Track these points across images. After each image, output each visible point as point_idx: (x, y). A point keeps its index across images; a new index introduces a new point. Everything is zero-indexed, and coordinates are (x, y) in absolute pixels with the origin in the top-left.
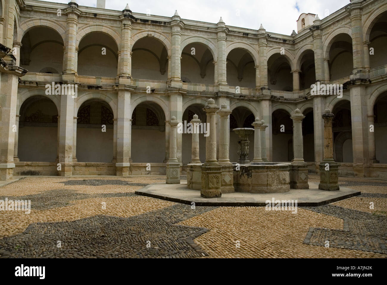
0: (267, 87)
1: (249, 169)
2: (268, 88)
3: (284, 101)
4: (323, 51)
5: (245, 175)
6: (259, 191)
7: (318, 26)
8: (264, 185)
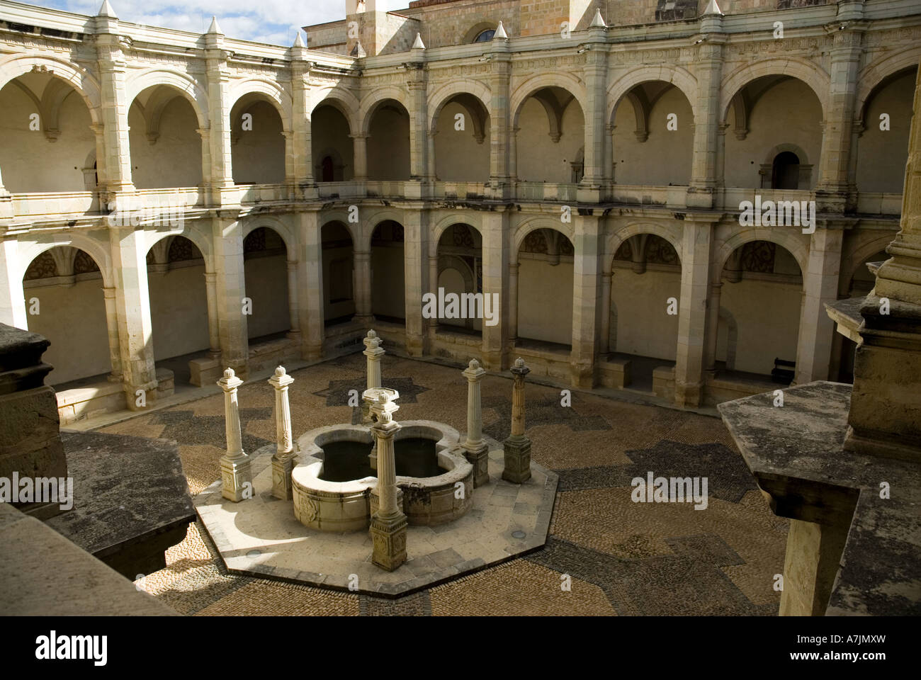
0: (311, 182)
1: (424, 491)
2: (314, 184)
3: (341, 206)
4: (427, 116)
5: (418, 500)
6: (442, 521)
7: (422, 63)
8: (448, 511)
